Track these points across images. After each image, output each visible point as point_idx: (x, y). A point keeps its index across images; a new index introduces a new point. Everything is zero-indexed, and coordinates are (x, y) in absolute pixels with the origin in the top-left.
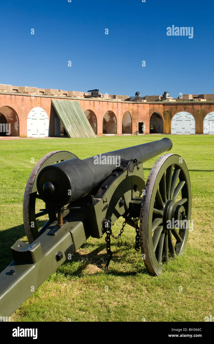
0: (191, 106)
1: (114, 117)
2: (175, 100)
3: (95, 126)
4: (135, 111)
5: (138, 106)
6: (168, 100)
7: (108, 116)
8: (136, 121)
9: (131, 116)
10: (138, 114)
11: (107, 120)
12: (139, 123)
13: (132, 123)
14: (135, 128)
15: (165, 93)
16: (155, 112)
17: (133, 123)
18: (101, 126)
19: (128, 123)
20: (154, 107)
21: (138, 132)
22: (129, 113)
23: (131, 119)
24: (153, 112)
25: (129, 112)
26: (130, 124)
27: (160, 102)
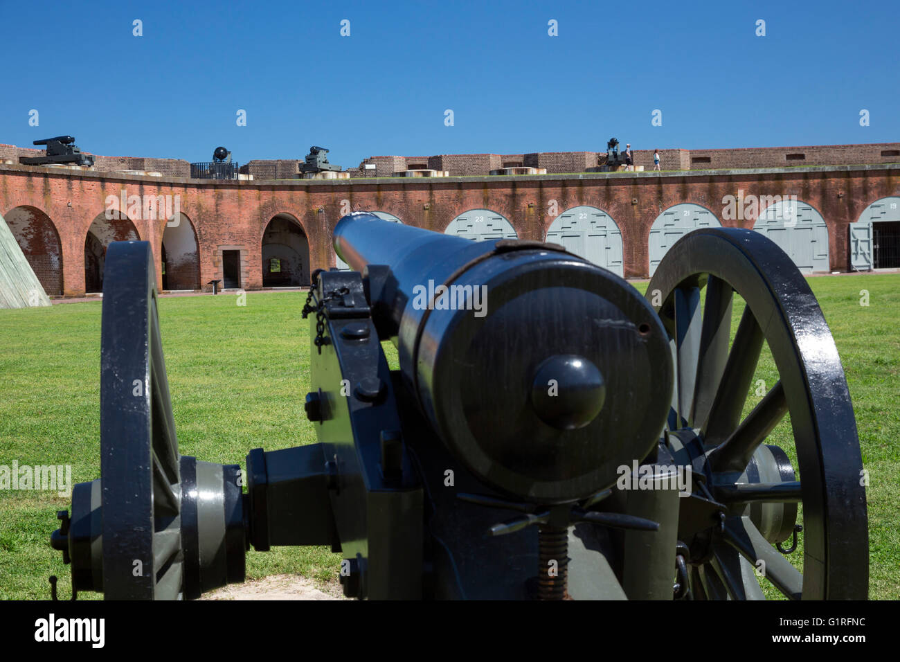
0: (398, 192)
1: (132, 233)
2: (348, 176)
3: (56, 266)
4: (207, 211)
5: (219, 197)
6: (324, 176)
7: (110, 228)
8: (214, 245)
9: (195, 231)
10: (219, 222)
11: (106, 242)
12: (224, 251)
13: (198, 253)
14: (212, 270)
15: (315, 151)
16: (278, 213)
17: (203, 254)
18: (80, 264)
19: (185, 254)
20: (274, 197)
21: (221, 284)
22: (188, 218)
23: (196, 239)
24: (273, 215)
25: (186, 216)
26: (191, 258)
27: (297, 181)
